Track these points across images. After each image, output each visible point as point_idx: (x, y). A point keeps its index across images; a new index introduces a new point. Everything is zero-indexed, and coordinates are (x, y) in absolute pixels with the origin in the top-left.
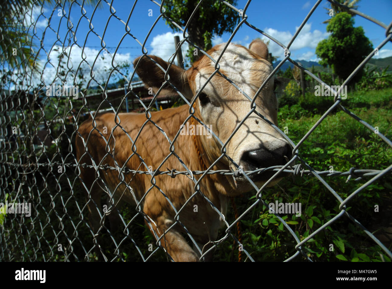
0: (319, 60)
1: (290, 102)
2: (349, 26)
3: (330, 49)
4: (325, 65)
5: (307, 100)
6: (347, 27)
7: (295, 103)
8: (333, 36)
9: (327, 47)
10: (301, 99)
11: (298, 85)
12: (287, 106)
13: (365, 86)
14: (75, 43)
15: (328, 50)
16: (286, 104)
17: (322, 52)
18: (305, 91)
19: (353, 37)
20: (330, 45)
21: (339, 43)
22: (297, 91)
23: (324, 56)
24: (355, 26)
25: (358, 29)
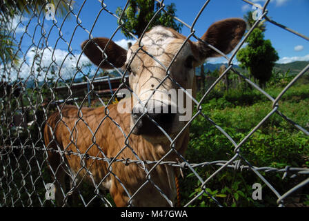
0: (239, 63)
1: (217, 96)
2: (260, 39)
3: (247, 55)
4: (243, 68)
5: (230, 95)
6: (259, 39)
7: (221, 97)
8: (249, 45)
9: (245, 54)
10: (226, 94)
11: (223, 82)
12: (214, 99)
13: (273, 84)
14: (47, 47)
15: (246, 56)
16: (214, 97)
17: (241, 57)
18: (228, 88)
19: (264, 47)
20: (247, 52)
21: (254, 51)
22: (222, 88)
23: (242, 60)
24: (265, 39)
25: (267, 41)
